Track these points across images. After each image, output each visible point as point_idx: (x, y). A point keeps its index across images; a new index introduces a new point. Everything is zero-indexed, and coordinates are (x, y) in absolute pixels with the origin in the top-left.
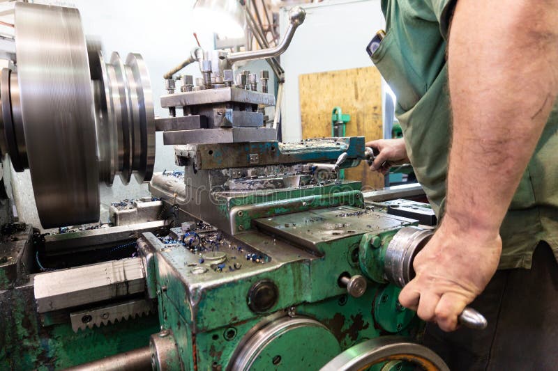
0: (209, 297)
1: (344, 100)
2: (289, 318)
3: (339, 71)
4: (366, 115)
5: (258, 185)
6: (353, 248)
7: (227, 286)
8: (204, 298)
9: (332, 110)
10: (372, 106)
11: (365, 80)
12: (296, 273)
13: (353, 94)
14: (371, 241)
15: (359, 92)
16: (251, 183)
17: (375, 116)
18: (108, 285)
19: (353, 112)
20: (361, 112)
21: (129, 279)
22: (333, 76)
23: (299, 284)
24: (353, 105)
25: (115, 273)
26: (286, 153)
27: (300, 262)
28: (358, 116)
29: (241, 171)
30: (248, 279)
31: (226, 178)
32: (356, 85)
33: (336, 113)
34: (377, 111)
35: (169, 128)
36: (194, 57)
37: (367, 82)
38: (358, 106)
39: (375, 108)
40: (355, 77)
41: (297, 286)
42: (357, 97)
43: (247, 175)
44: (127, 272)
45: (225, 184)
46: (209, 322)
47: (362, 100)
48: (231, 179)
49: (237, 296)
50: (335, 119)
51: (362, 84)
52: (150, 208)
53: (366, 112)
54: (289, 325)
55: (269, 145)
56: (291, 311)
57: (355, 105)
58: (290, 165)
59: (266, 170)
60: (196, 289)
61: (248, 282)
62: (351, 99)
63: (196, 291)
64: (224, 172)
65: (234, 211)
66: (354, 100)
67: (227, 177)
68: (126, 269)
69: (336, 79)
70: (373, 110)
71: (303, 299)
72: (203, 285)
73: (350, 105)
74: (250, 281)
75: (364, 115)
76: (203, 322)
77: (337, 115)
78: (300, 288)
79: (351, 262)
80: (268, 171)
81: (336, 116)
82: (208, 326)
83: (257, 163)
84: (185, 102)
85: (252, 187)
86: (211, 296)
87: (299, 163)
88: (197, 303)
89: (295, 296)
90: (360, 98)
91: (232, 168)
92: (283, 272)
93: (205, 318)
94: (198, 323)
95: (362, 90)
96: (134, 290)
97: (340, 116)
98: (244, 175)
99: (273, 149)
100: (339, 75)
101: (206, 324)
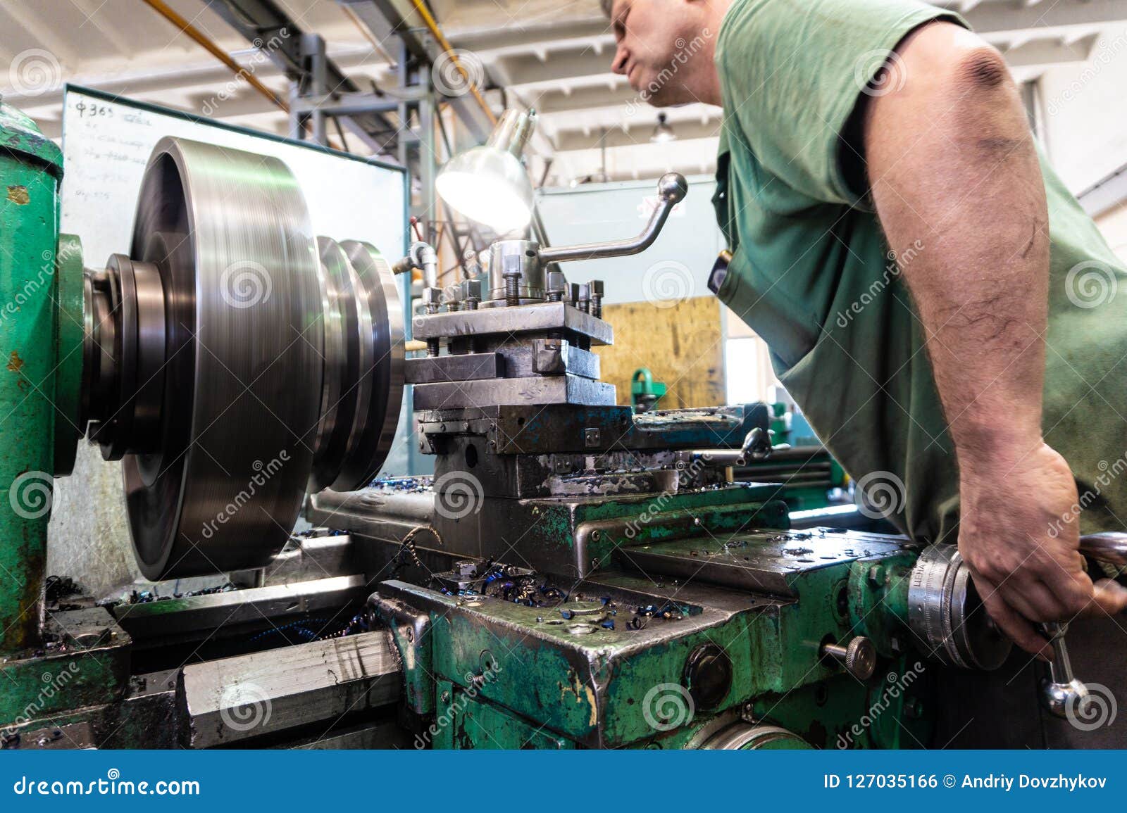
0: (624, 674)
1: (653, 355)
2: (744, 725)
3: (641, 303)
4: (696, 383)
5: (608, 485)
6: (838, 588)
7: (653, 653)
8: (617, 676)
9: (632, 373)
10: (706, 368)
11: (692, 321)
12: (754, 635)
13: (669, 345)
14: (869, 573)
15: (681, 341)
16: (593, 483)
17: (712, 387)
18: (332, 687)
19: (671, 378)
20: (684, 379)
21: (370, 674)
22: (632, 311)
23: (759, 655)
24: (669, 366)
25: (341, 662)
26: (644, 429)
27: (759, 610)
28: (679, 384)
29: (571, 461)
30: (683, 641)
31: (544, 473)
32: (674, 329)
33: (641, 377)
34: (715, 378)
35: (426, 379)
36: (415, 261)
37: (696, 324)
38: (679, 366)
39: (712, 372)
40: (673, 316)
41: (757, 659)
42: (677, 351)
43: (585, 466)
44: (365, 660)
45: (544, 484)
46: (624, 727)
47: (687, 356)
48: (553, 474)
49: (667, 674)
50: (640, 391)
51: (686, 328)
52: (328, 550)
53: (694, 378)
54: (755, 736)
55: (617, 412)
56: (747, 712)
57: (673, 365)
58: (650, 452)
59: (611, 460)
60: (601, 657)
61: (684, 647)
62: (667, 355)
63: (602, 662)
64: (542, 459)
65: (582, 531)
66: (672, 356)
67: (547, 470)
68: (363, 652)
69: (637, 317)
70: (707, 375)
71: (766, 687)
72: (615, 650)
73: (665, 365)
74: (686, 644)
75: (692, 385)
76: (614, 727)
77: (644, 383)
78: (760, 664)
79: (837, 614)
80: (615, 460)
81: (640, 384)
82: (623, 736)
83: (598, 444)
84: (468, 329)
85: (595, 489)
86: (628, 672)
87: (665, 450)
88: (605, 684)
89: (754, 679)
90: (682, 353)
91: (555, 453)
92: (734, 630)
93: (618, 719)
94: (606, 729)
95: (686, 339)
96: (380, 698)
97: (649, 386)
98: (579, 469)
99: (623, 419)
100: (643, 310)
101: (619, 733)
